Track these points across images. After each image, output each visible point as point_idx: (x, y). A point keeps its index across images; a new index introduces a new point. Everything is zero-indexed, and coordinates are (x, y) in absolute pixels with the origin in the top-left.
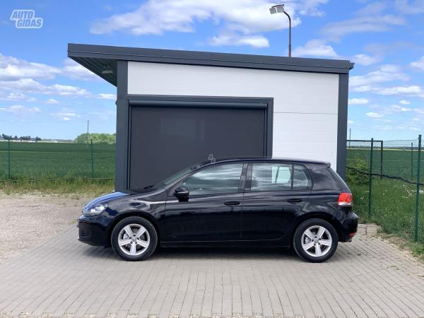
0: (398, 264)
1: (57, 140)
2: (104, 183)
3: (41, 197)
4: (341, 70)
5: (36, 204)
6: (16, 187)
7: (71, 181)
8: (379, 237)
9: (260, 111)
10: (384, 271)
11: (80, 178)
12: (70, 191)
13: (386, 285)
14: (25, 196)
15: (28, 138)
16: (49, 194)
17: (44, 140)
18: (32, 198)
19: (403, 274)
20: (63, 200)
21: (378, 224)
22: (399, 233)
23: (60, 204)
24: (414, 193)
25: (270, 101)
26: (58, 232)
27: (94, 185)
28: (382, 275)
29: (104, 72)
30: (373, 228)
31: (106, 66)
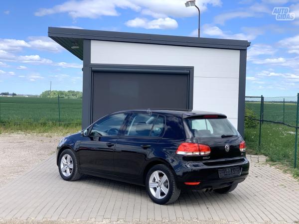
0: (284, 183)
1: (28, 95)
2: (68, 126)
3: (24, 135)
4: (242, 47)
5: (21, 141)
6: (5, 129)
7: (44, 124)
8: (268, 165)
9: (185, 75)
10: (275, 188)
11: (51, 122)
12: (44, 132)
13: (279, 198)
14: (12, 135)
15: (7, 94)
16: (29, 133)
17: (18, 95)
18: (18, 136)
19: (289, 190)
20: (40, 138)
21: (266, 156)
22: (282, 161)
23: (38, 141)
24: (288, 133)
25: (191, 69)
26: (42, 160)
27: (61, 127)
28: (275, 191)
29: (72, 48)
30: (263, 158)
31: (74, 43)
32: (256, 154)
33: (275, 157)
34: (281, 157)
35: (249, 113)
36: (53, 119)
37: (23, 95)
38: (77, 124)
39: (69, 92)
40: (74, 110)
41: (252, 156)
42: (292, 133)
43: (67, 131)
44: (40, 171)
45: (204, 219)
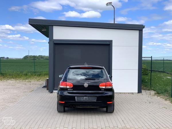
0: (166, 106)
2: (40, 76)
3: (15, 81)
4: (140, 29)
5: (13, 84)
6: (4, 78)
7: (26, 75)
8: (156, 96)
9: (107, 45)
10: (161, 109)
11: (30, 73)
12: (26, 79)
13: (163, 115)
14: (8, 81)
15: (4, 58)
16: (18, 80)
17: (10, 58)
18: (11, 82)
19: (169, 110)
21: (155, 91)
22: (164, 94)
23: (23, 84)
24: (166, 78)
25: (111, 42)
26: (26, 95)
27: (36, 76)
28: (161, 111)
29: (42, 30)
30: (153, 92)
31: (43, 28)
32: (149, 90)
33: (160, 91)
34: (163, 91)
35: (144, 66)
36: (31, 72)
37: (12, 58)
38: (45, 75)
39: (39, 56)
40: (42, 66)
41: (147, 91)
42: (169, 77)
43: (39, 79)
44: (26, 101)
45: (121, 127)
